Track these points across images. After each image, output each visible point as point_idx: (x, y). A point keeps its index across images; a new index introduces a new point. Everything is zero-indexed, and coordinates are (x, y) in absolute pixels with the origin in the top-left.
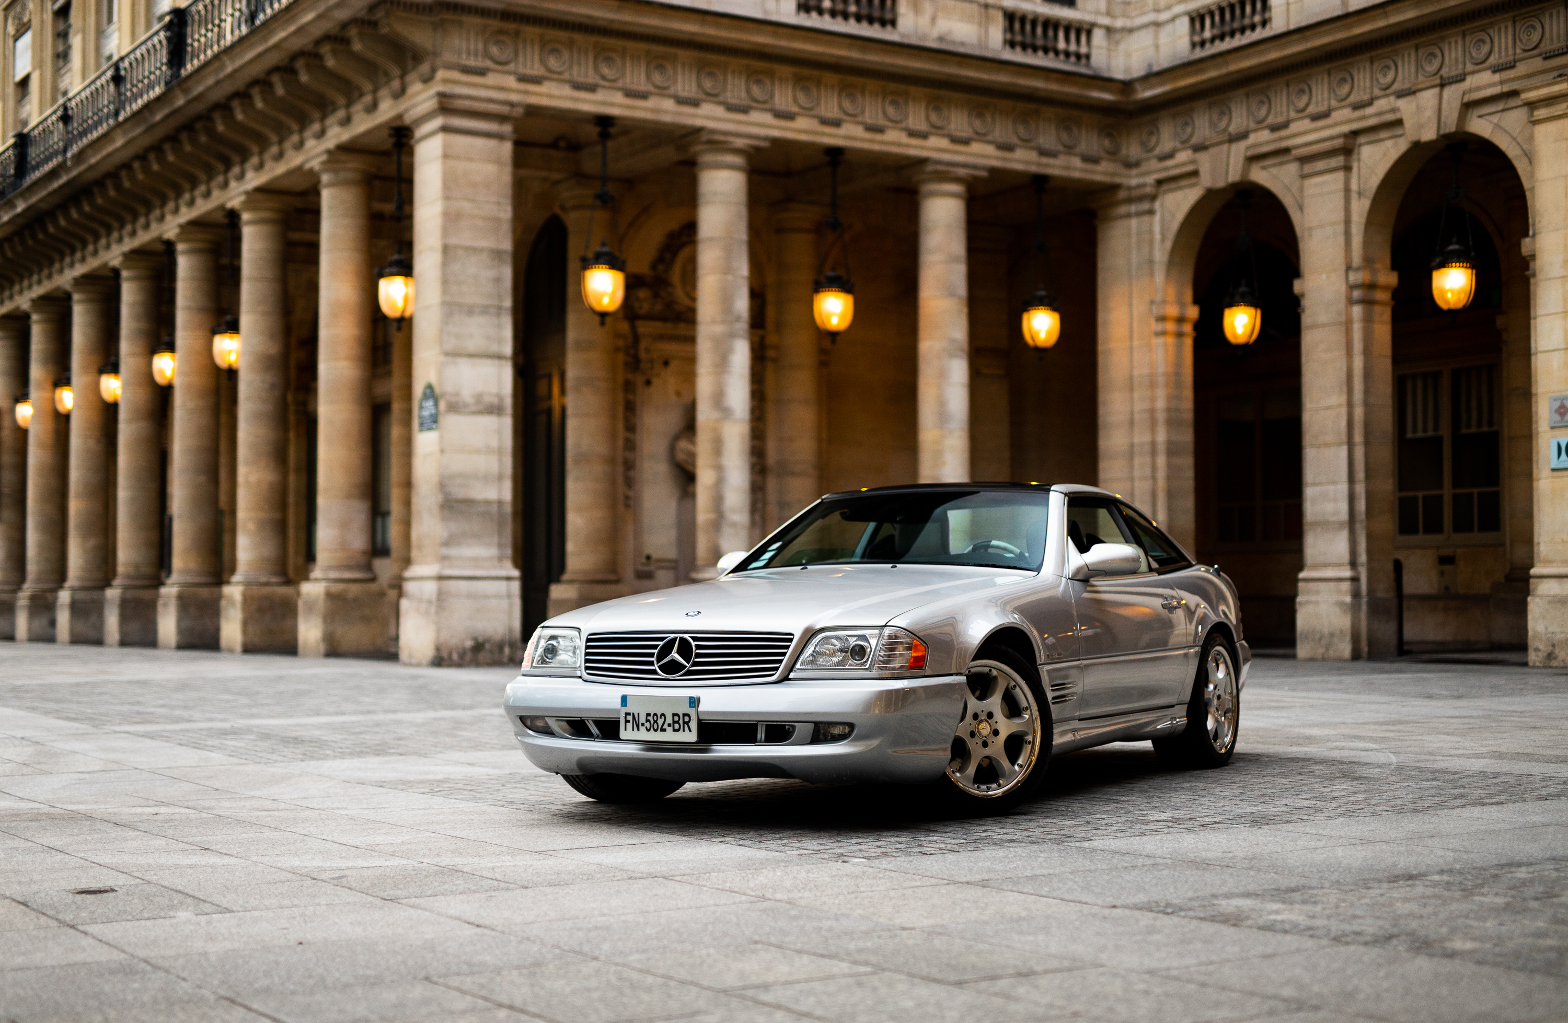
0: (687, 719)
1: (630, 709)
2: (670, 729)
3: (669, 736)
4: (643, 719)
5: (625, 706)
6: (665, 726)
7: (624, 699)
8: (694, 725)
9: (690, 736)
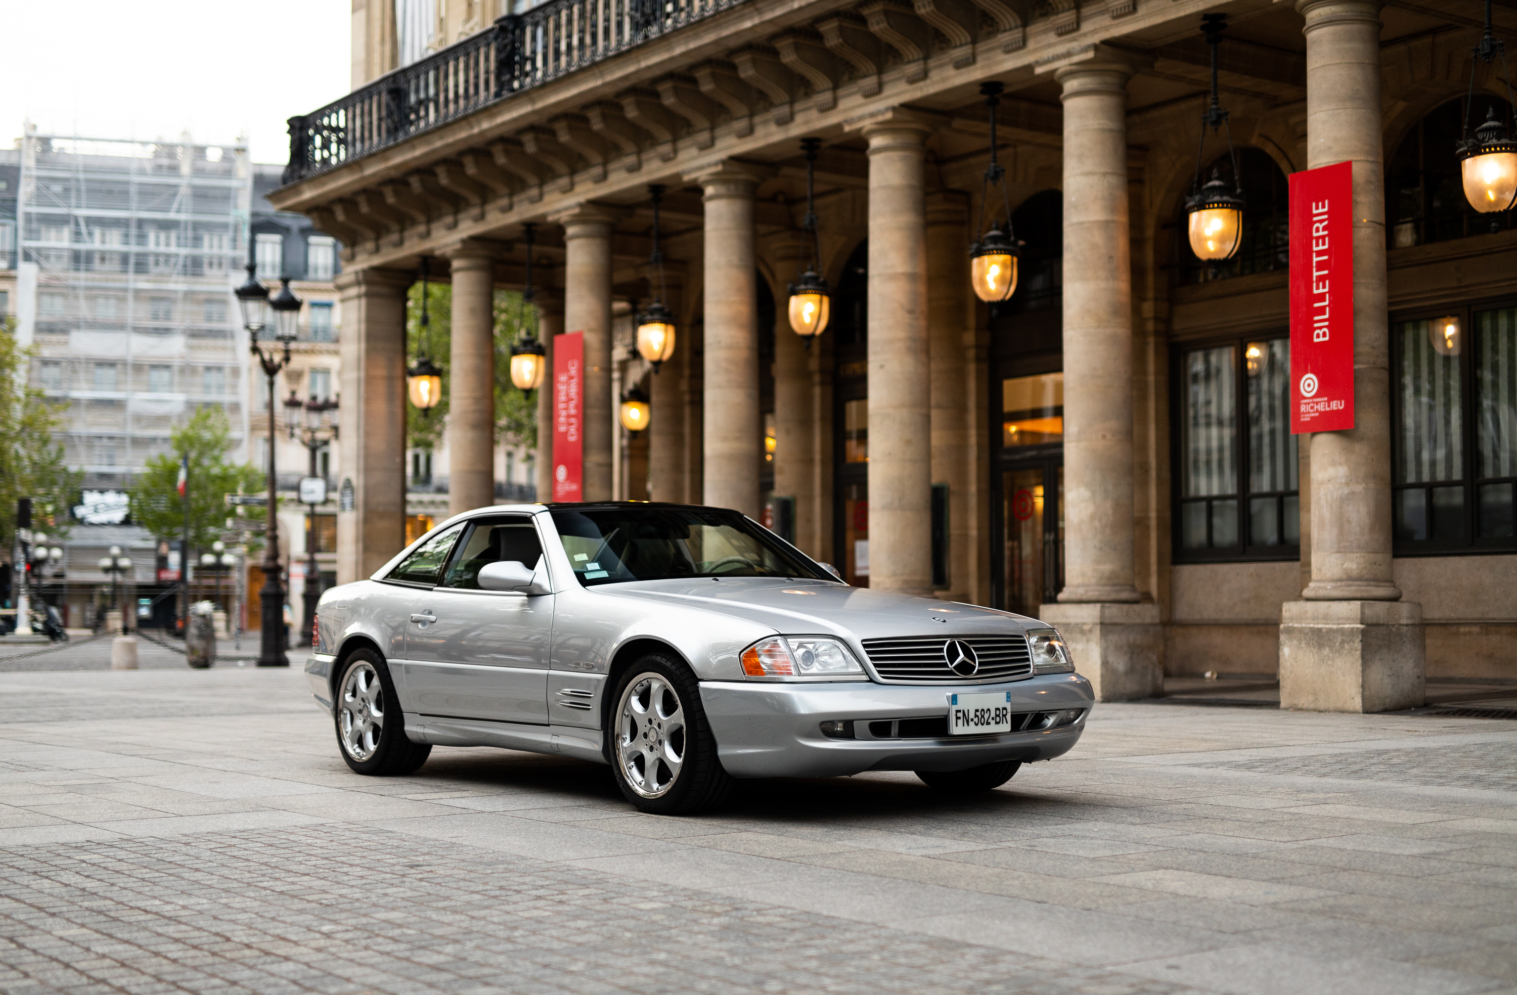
0: (1005, 712)
1: (960, 706)
2: (993, 722)
3: (992, 728)
4: (972, 715)
5: (956, 704)
6: (990, 720)
7: (954, 699)
8: (1009, 717)
9: (1006, 727)
